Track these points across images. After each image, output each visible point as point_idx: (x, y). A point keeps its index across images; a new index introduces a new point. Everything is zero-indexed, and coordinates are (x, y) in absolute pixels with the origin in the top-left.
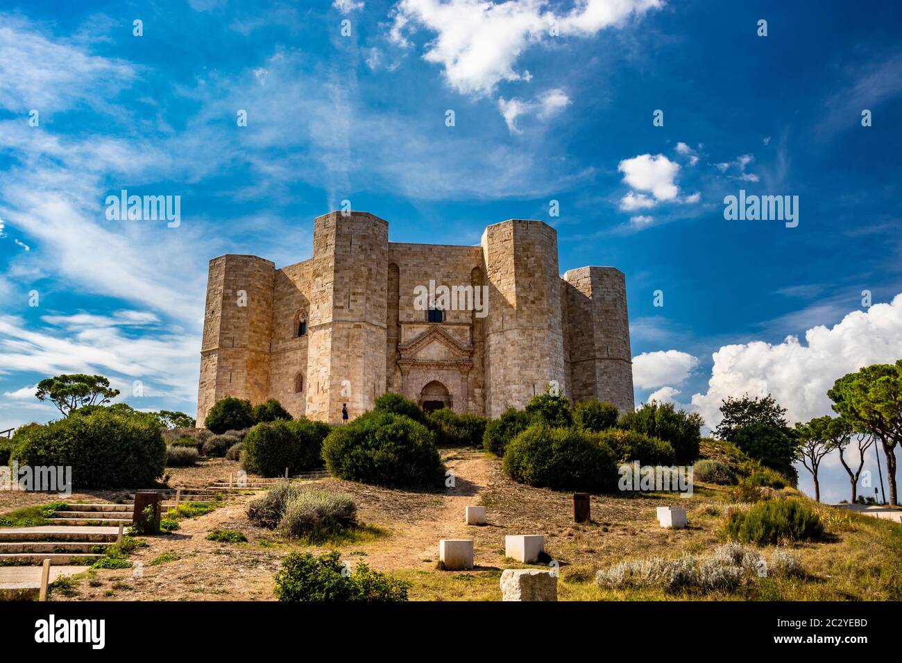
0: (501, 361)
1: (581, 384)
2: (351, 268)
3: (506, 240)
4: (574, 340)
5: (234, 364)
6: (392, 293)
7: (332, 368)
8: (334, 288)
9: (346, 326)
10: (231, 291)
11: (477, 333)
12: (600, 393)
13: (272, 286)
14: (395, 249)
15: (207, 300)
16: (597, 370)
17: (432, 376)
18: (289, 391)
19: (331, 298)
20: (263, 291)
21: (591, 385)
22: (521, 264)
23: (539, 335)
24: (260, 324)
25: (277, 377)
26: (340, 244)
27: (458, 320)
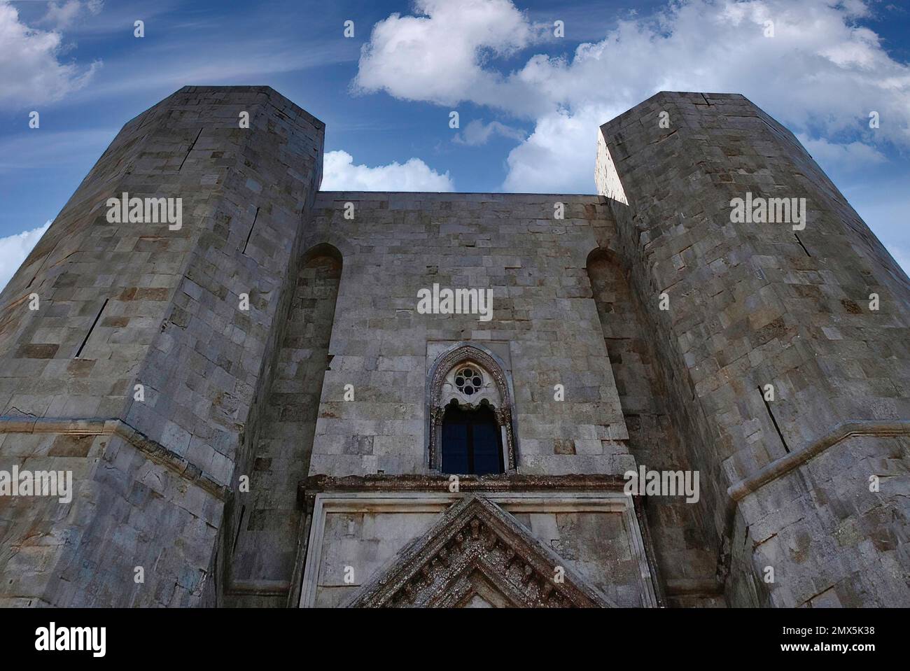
6: (305, 353)
27: (570, 458)
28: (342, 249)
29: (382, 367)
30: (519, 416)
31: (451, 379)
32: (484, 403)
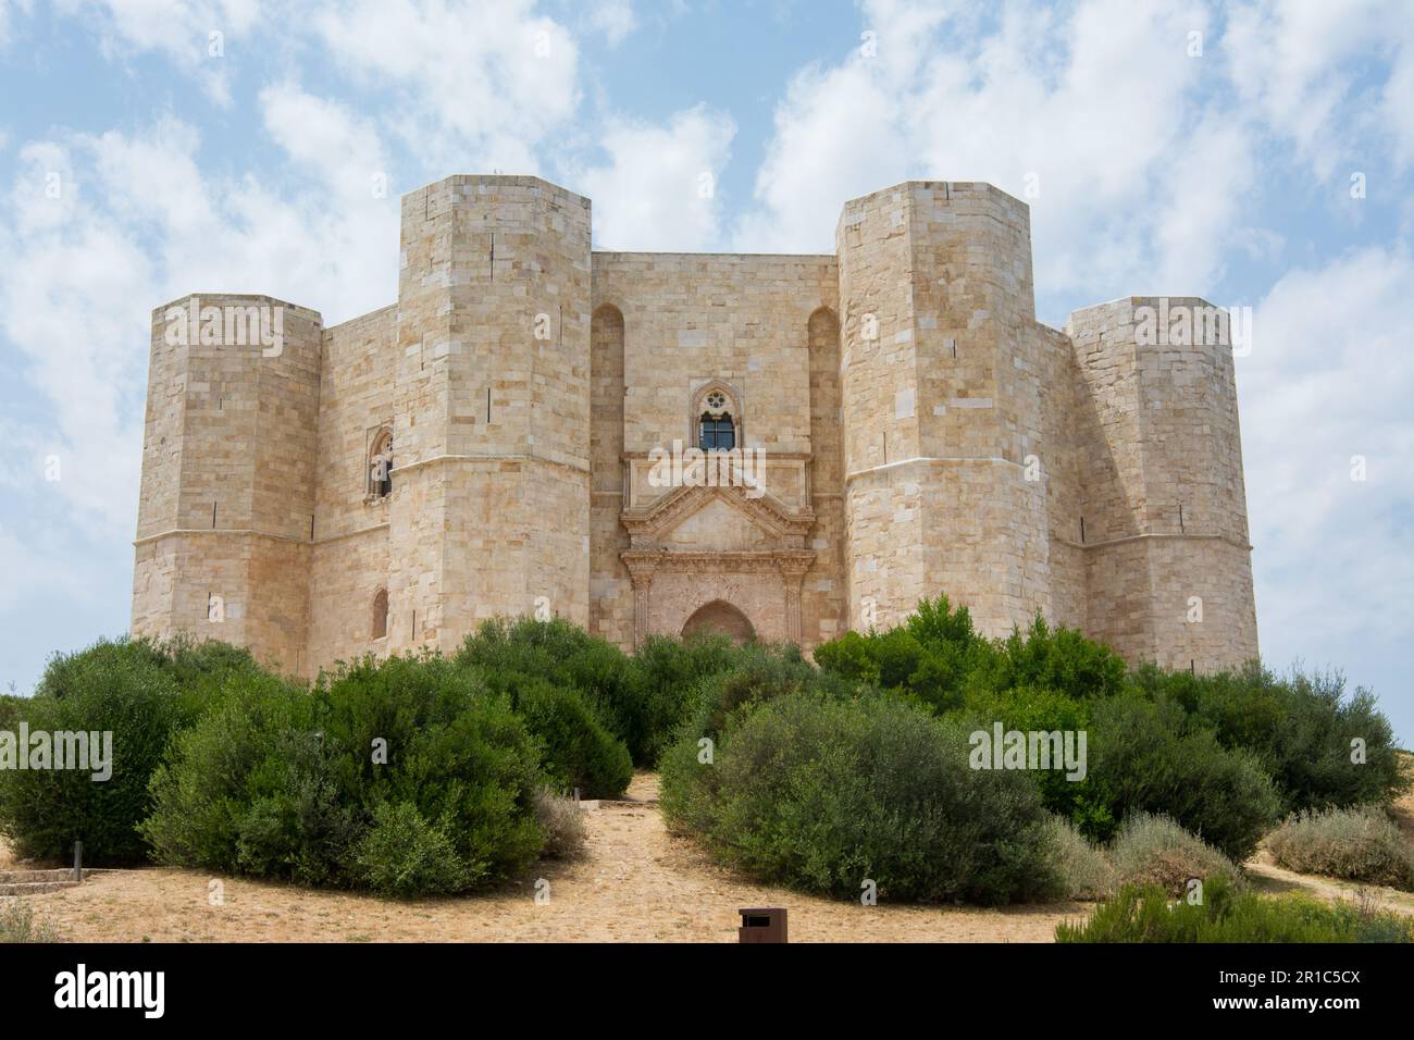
0: (882, 547)
1: (1112, 605)
2: (492, 319)
3: (891, 236)
4: (1092, 489)
5: (216, 572)
6: (607, 381)
7: (448, 574)
8: (450, 372)
9: (482, 467)
10: (205, 387)
11: (824, 477)
12: (1161, 626)
13: (314, 370)
14: (610, 268)
15: (149, 409)
16: (1152, 566)
17: (711, 589)
18: (357, 634)
19: (443, 397)
20: (291, 386)
21: (1137, 605)
22: (931, 298)
23: (980, 479)
24: (285, 468)
25: (329, 600)
26: (462, 257)
27: (774, 444)
28: (622, 309)
29: (660, 394)
30: (746, 422)
31: (705, 399)
32: (726, 414)
